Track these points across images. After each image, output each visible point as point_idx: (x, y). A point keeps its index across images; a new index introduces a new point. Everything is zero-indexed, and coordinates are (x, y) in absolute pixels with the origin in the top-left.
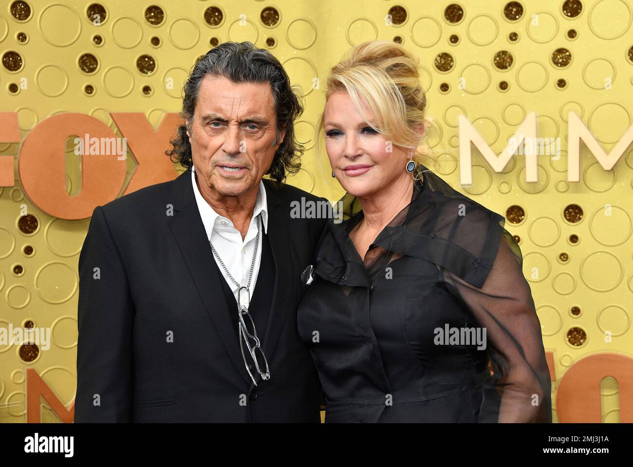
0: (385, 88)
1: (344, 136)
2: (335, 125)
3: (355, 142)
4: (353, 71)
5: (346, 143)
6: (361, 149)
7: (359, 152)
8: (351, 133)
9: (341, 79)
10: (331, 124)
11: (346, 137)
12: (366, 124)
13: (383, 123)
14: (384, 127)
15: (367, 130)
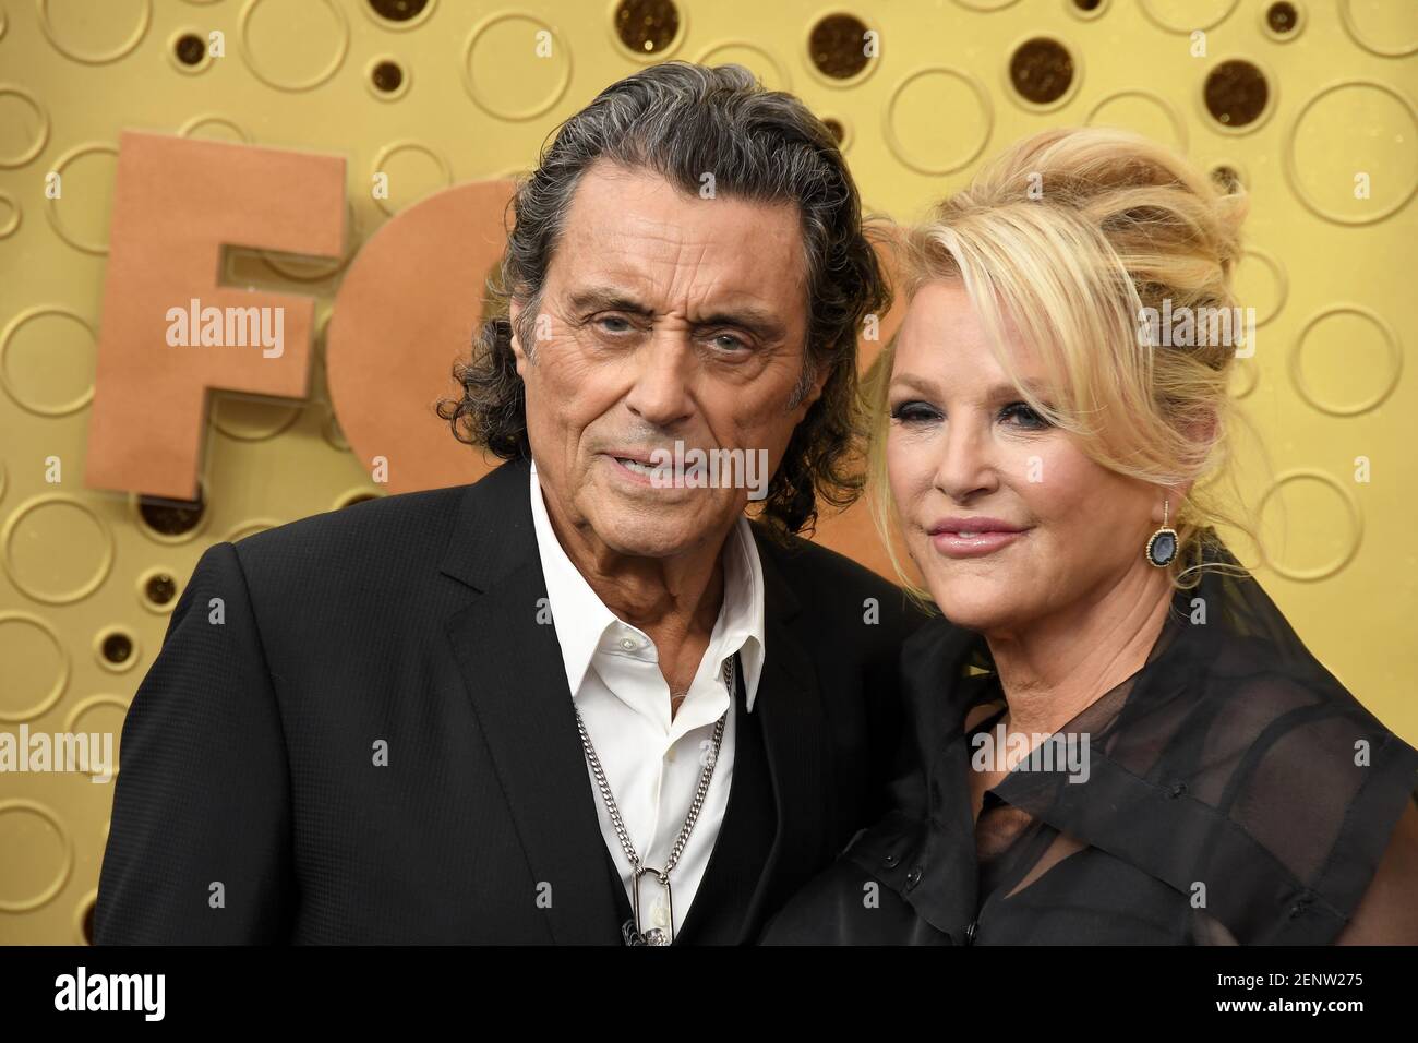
0: (1091, 283)
1: (945, 424)
2: (918, 385)
3: (977, 443)
4: (996, 219)
5: (947, 445)
6: (991, 469)
7: (985, 480)
8: (963, 417)
9: (951, 240)
10: (906, 380)
11: (951, 428)
12: (1017, 393)
13: (1070, 393)
14: (1072, 407)
15: (1013, 410)
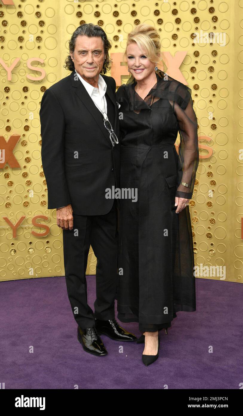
0: (149, 42)
1: (135, 59)
2: (131, 55)
3: (139, 61)
4: (138, 36)
5: (136, 61)
6: (141, 63)
7: (140, 65)
8: (137, 58)
9: (135, 39)
10: (130, 55)
11: (136, 59)
12: (143, 55)
13: (149, 54)
14: (149, 56)
15: (143, 57)
